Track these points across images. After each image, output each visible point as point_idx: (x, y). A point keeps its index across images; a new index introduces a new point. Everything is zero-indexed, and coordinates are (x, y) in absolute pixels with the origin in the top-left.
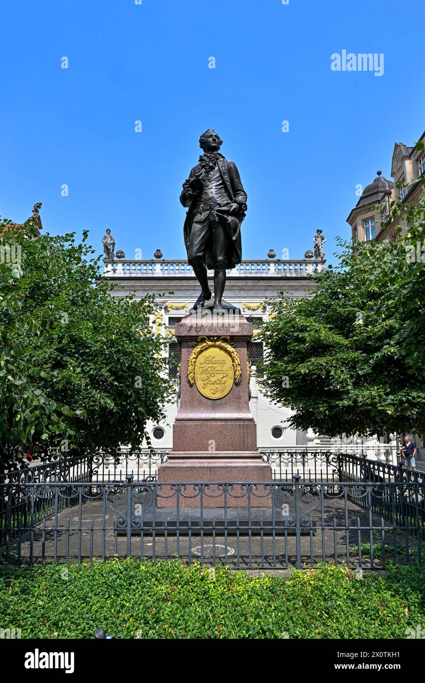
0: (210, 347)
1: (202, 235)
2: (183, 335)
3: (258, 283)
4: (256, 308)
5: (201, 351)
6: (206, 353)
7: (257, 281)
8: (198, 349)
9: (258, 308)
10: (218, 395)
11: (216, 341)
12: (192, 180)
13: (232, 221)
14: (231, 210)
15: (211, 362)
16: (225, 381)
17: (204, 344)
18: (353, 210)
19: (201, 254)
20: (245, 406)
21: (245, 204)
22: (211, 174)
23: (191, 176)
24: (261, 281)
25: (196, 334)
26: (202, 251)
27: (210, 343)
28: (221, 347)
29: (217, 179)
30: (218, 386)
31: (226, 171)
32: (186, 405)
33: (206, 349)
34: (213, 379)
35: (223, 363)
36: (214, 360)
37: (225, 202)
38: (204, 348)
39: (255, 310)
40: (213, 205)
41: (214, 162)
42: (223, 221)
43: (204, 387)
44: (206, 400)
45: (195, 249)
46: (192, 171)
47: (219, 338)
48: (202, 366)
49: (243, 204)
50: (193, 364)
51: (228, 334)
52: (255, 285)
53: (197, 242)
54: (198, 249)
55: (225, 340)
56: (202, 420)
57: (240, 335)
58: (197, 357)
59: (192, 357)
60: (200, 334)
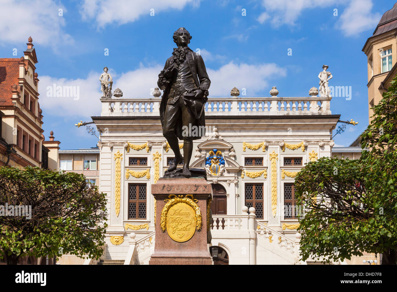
0: (178, 202)
1: (174, 115)
2: (157, 193)
3: (258, 122)
4: (257, 148)
5: (171, 206)
6: (175, 207)
7: (258, 120)
8: (168, 204)
9: (259, 148)
10: (183, 240)
11: (183, 198)
12: (166, 71)
13: (197, 104)
14: (196, 96)
15: (179, 214)
16: (190, 229)
17: (173, 200)
18: (369, 39)
19: (173, 130)
20: (204, 247)
21: (207, 91)
22: (181, 66)
23: (165, 68)
24: (263, 120)
25: (167, 193)
26: (173, 128)
27: (178, 199)
28: (187, 202)
29: (186, 70)
30: (184, 232)
31: (193, 63)
32: (159, 246)
33: (175, 204)
34: (180, 227)
35: (187, 215)
36: (181, 212)
37: (191, 89)
38: (174, 203)
39: (257, 150)
40: (182, 91)
41: (183, 56)
42: (189, 104)
43: (173, 233)
44: (174, 242)
45: (168, 126)
46: (167, 62)
47: (184, 195)
48: (172, 216)
49: (205, 90)
50: (164, 215)
51: (192, 193)
52: (257, 125)
53: (169, 121)
54: (170, 125)
55: (189, 197)
56: (171, 258)
57: (201, 193)
58: (168, 210)
59: (164, 210)
60: (170, 192)
